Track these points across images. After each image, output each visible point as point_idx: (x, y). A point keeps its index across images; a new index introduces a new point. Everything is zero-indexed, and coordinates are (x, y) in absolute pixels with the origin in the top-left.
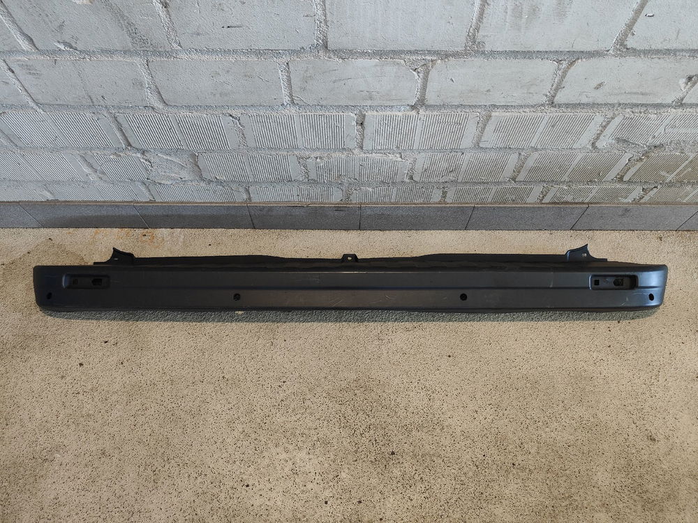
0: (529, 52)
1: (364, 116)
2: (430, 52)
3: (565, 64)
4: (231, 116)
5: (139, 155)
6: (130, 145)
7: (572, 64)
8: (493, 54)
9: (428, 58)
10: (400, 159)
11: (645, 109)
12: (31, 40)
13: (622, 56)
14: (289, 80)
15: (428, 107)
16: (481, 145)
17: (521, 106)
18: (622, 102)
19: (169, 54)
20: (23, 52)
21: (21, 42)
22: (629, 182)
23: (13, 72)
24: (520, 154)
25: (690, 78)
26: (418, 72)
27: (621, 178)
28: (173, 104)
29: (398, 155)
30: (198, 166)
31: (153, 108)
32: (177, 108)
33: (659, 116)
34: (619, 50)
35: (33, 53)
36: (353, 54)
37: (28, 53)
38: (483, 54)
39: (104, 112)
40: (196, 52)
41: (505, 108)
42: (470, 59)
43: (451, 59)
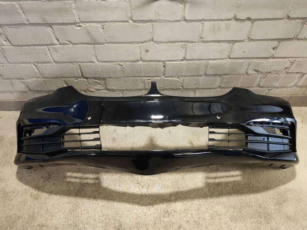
0: (219, 41)
1: (165, 64)
2: (187, 42)
3: (231, 44)
4: (120, 64)
5: (85, 80)
6: (83, 76)
8: (207, 42)
10: (178, 80)
11: (261, 59)
12: (58, 40)
13: (250, 41)
14: (140, 52)
15: (187, 60)
16: (207, 73)
17: (219, 59)
18: (253, 57)
19: (101, 44)
20: (55, 44)
21: (55, 41)
22: (262, 87)
23: (49, 51)
24: (221, 77)
25: (274, 49)
26: (183, 48)
27: (259, 85)
28: (100, 61)
29: (177, 78)
30: (106, 84)
31: (93, 62)
32: (102, 62)
33: (267, 62)
34: (248, 40)
35: (58, 44)
36: (162, 43)
37: (56, 45)
38: (204, 42)
39: (76, 64)
40: (111, 43)
41: (214, 59)
42: (200, 43)
43: (194, 43)
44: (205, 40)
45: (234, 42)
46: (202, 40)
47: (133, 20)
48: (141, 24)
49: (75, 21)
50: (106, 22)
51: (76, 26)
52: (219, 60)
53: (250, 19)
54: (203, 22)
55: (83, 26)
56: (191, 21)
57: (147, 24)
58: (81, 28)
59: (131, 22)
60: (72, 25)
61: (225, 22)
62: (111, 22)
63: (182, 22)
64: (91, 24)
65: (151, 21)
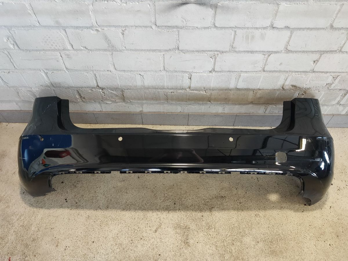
0: (253, 51)
1: (191, 75)
2: (216, 51)
3: (267, 56)
4: (140, 74)
5: (101, 90)
6: (98, 86)
7: (269, 56)
8: (240, 52)
9: (216, 53)
11: (300, 73)
12: (72, 45)
13: (287, 53)
14: (164, 61)
15: (216, 71)
16: (238, 87)
18: (290, 70)
19: (121, 51)
20: (68, 50)
21: (68, 46)
23: (62, 57)
24: (254, 91)
25: (314, 62)
26: (212, 58)
28: (118, 69)
29: (204, 92)
30: (124, 95)
31: (110, 71)
32: (120, 71)
33: (306, 76)
34: (286, 51)
36: (188, 52)
37: (70, 50)
38: (236, 52)
39: (91, 72)
40: (131, 50)
41: (246, 72)
42: (231, 53)
43: (224, 53)
44: (237, 50)
45: (270, 53)
46: (233, 49)
47: (156, 25)
48: (166, 30)
49: (91, 25)
50: (126, 26)
51: (92, 30)
52: (252, 73)
54: (235, 30)
55: (100, 30)
56: (222, 28)
57: (172, 30)
58: (98, 32)
59: (154, 27)
60: (88, 28)
61: (260, 30)
62: (132, 26)
63: (212, 29)
64: (109, 28)
65: (177, 27)
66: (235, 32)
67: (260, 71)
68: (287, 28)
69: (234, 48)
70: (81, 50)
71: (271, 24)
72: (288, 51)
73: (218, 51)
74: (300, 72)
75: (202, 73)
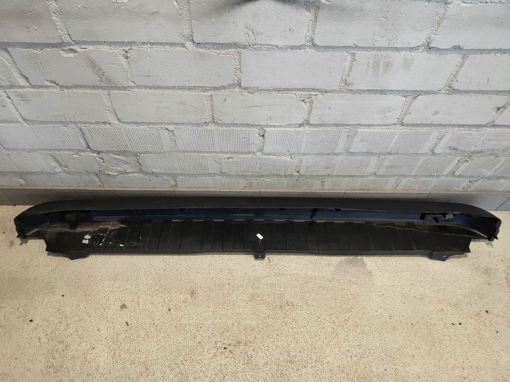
0: (384, 90)
1: (265, 131)
2: (314, 90)
3: (410, 98)
4: (167, 129)
5: (95, 155)
6: (89, 148)
7: (415, 98)
8: (360, 92)
9: (313, 93)
11: (468, 128)
12: (27, 79)
13: (450, 94)
14: (212, 107)
15: (311, 125)
16: (350, 150)
17: (380, 125)
18: (451, 123)
19: (125, 88)
20: (20, 87)
21: (19, 80)
22: (459, 176)
23: (10, 99)
24: (379, 157)
25: (498, 109)
26: (305, 103)
27: (454, 173)
28: (125, 121)
29: (289, 157)
30: (139, 163)
31: (110, 124)
32: (128, 123)
33: (479, 132)
34: (448, 90)
35: (27, 87)
36: (259, 90)
37: (24, 87)
38: (352, 91)
39: (73, 126)
40: (146, 87)
41: (368, 126)
42: (342, 94)
43: (329, 94)
44: (354, 88)
45: (416, 94)
46: (347, 88)
47: (194, 42)
48: (213, 51)
49: (60, 41)
50: (131, 43)
51: (63, 50)
52: (379, 128)
53: (461, 48)
54: (354, 52)
55: (79, 50)
56: (327, 48)
57: (227, 51)
58: (75, 55)
59: (189, 44)
60: (53, 47)
61: (403, 53)
62: (143, 43)
63: (307, 49)
64: (98, 46)
65: (235, 45)
66: (354, 55)
67: (395, 124)
68: (457, 48)
69: (349, 84)
70: (47, 87)
71: (427, 41)
72: (452, 91)
73: (317, 90)
74: (469, 126)
75: (284, 126)
